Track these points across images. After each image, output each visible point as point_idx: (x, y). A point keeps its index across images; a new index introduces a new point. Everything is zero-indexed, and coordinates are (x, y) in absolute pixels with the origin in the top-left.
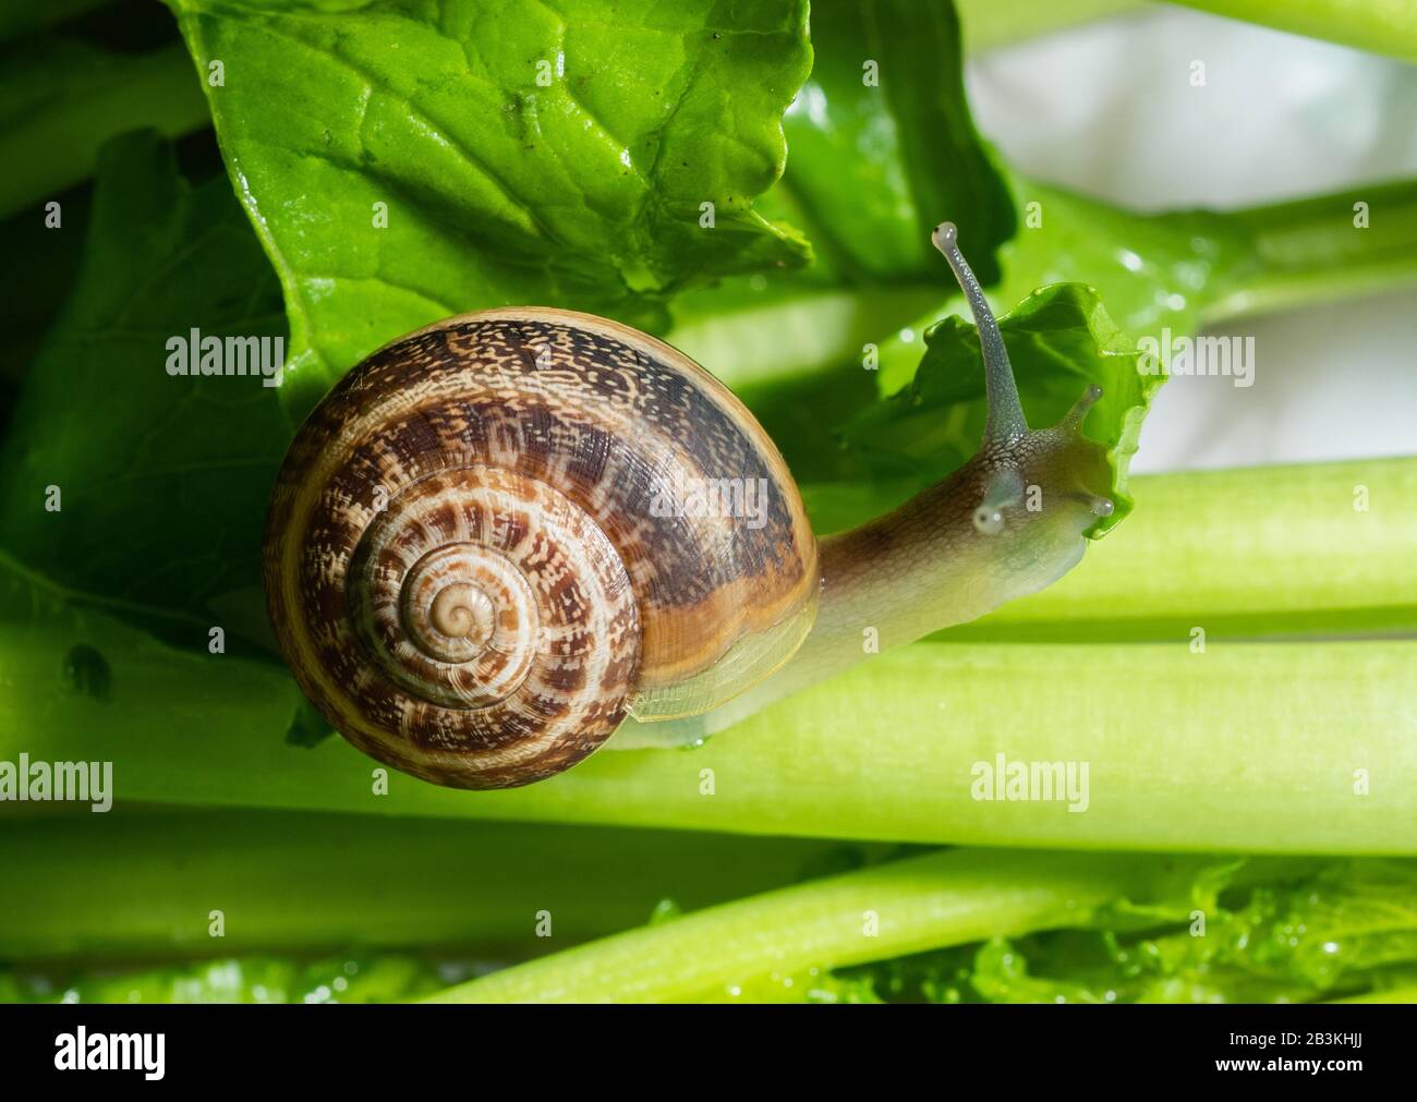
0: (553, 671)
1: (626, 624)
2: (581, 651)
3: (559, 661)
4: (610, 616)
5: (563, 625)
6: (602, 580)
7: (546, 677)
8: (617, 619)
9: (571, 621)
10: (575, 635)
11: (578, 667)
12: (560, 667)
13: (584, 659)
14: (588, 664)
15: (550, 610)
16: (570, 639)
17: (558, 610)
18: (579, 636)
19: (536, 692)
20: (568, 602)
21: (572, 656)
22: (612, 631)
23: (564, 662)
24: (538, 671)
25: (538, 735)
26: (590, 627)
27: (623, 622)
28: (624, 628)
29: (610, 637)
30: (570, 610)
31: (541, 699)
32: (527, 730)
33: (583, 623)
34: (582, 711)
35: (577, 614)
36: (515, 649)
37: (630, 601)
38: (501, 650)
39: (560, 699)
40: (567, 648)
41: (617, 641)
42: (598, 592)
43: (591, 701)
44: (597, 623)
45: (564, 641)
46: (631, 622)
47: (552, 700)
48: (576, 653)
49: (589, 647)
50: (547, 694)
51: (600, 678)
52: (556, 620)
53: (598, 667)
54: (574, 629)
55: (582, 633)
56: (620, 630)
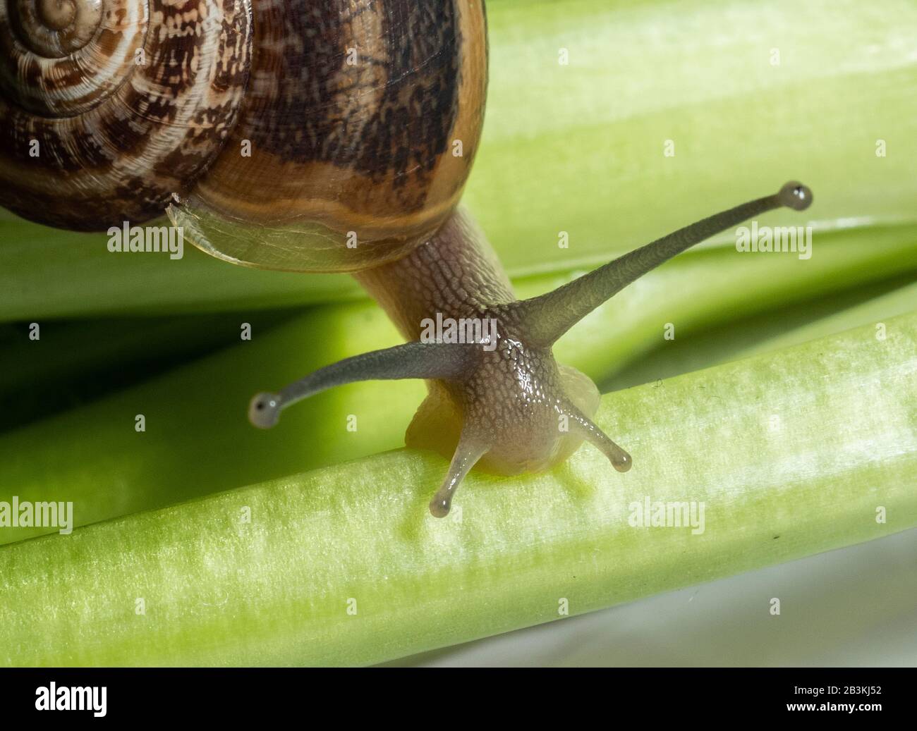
0: (117, 119)
1: (216, 124)
2: (156, 119)
3: (129, 114)
4: (205, 105)
5: (154, 82)
6: (220, 65)
7: (108, 121)
8: (210, 112)
9: (165, 83)
10: (159, 99)
11: (143, 131)
12: (126, 121)
13: (154, 129)
14: (154, 137)
15: (153, 59)
16: (153, 99)
17: (159, 65)
18: (163, 103)
19: (90, 129)
20: (173, 63)
21: (144, 119)
22: (199, 120)
23: (134, 118)
24: (104, 109)
25: (67, 174)
26: (179, 102)
27: (214, 119)
28: (211, 126)
29: (192, 124)
30: (170, 72)
31: (91, 140)
32: (60, 161)
33: (175, 95)
34: (122, 180)
35: (175, 80)
36: (96, 73)
37: (234, 104)
38: (82, 65)
39: (107, 151)
40: (144, 107)
41: (198, 132)
42: (209, 73)
43: (136, 174)
44: (187, 102)
45: (145, 97)
46: (222, 125)
47: (99, 147)
48: (150, 117)
49: (166, 119)
50: (98, 138)
51: (159, 158)
52: (150, 72)
53: (162, 146)
54: (163, 93)
55: (168, 102)
56: (206, 124)
